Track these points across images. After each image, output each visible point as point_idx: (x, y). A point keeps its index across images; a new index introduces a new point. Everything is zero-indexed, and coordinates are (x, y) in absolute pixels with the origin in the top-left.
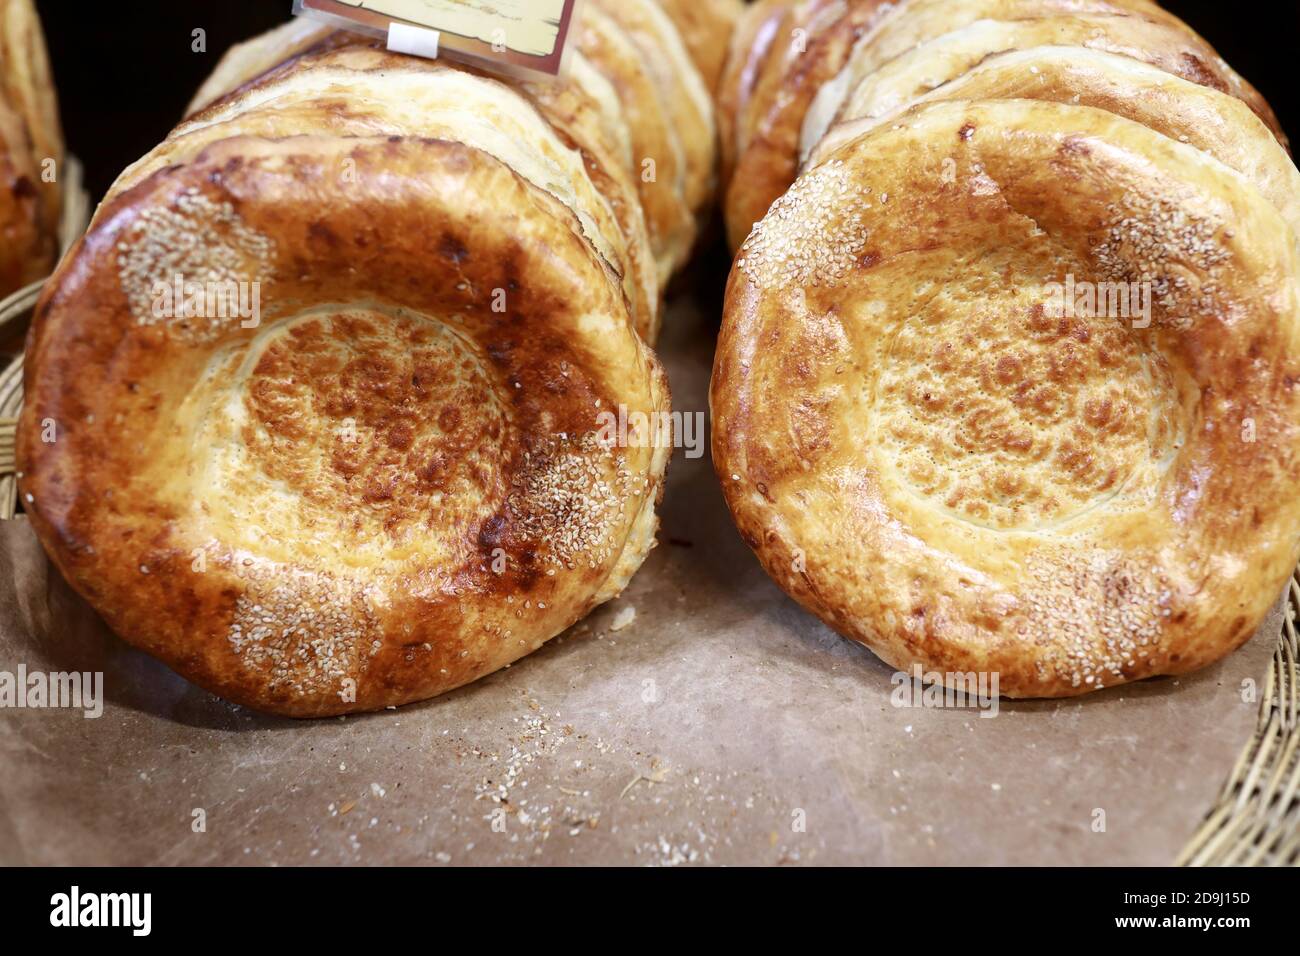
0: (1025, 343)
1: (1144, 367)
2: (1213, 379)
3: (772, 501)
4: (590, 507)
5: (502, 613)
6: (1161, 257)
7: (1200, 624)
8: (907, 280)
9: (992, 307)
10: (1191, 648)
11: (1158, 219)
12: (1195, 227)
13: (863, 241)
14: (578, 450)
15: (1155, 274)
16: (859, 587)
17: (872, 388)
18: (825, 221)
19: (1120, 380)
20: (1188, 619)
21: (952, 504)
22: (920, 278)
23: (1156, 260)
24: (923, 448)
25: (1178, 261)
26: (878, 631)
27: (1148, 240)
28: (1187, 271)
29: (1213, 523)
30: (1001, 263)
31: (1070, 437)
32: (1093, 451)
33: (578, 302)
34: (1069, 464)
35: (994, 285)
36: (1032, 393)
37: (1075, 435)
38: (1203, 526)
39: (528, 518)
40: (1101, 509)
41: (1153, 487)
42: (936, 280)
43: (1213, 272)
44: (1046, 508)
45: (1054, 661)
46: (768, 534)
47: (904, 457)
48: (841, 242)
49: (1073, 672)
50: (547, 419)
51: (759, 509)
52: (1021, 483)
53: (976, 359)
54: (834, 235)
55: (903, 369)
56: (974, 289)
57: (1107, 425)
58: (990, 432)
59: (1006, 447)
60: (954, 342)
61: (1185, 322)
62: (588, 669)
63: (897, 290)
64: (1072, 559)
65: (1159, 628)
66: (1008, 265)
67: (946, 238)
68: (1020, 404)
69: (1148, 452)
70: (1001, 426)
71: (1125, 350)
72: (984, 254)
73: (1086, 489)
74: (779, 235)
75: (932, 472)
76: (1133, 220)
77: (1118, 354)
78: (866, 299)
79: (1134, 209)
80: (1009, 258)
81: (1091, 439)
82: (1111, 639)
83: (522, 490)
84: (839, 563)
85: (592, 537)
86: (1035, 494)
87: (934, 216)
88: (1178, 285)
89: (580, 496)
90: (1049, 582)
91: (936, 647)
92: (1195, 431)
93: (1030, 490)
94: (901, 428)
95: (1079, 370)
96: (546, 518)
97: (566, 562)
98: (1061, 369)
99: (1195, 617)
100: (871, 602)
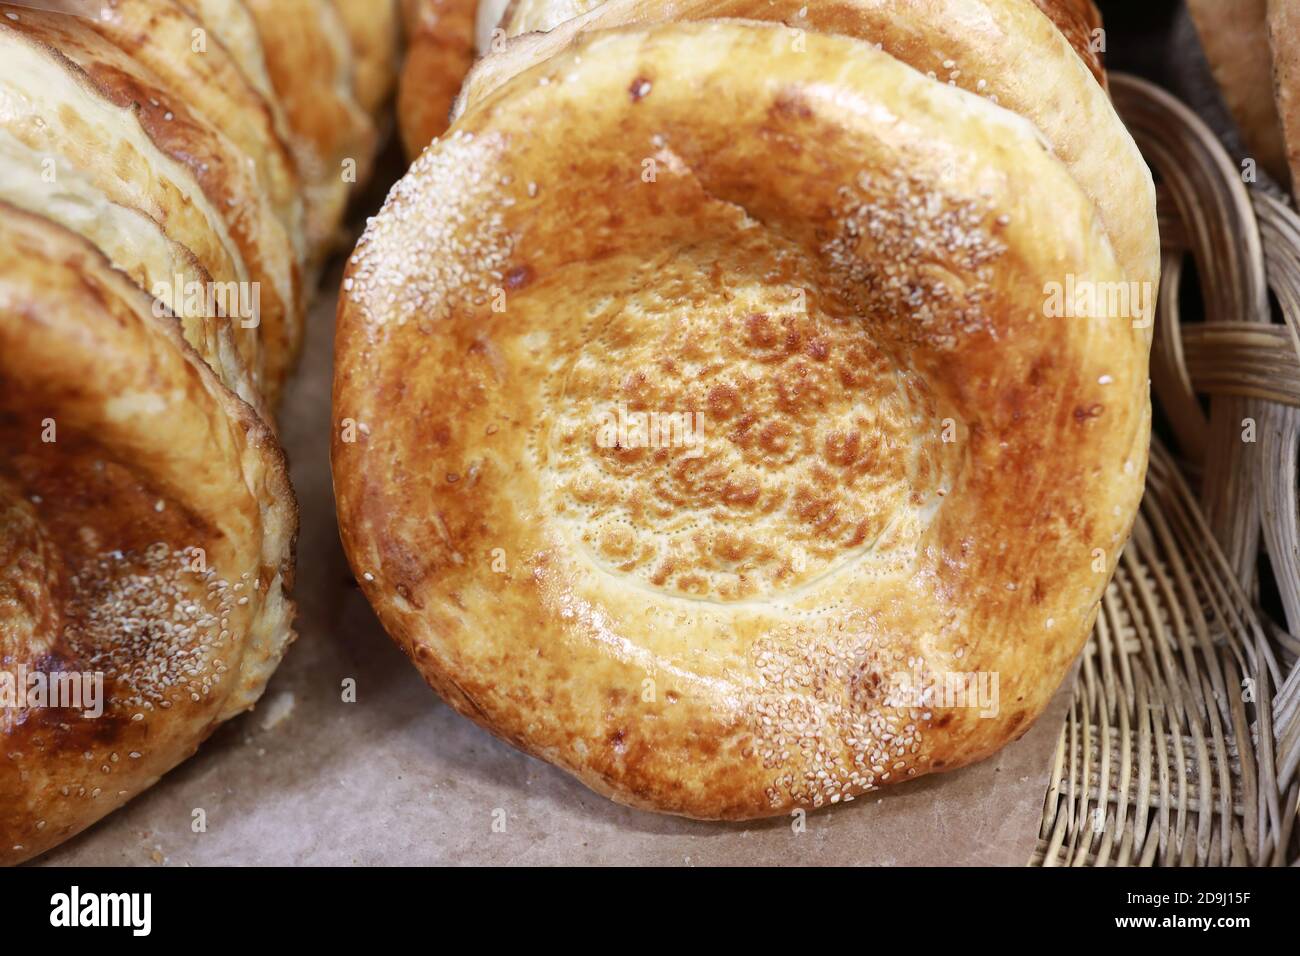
0: (743, 365)
1: (900, 387)
2: (983, 415)
3: (418, 607)
4: (177, 633)
5: (82, 771)
6: (912, 256)
7: (969, 727)
8: (574, 300)
9: (699, 319)
10: (958, 753)
11: (907, 205)
12: (956, 213)
13: (507, 251)
14: (143, 568)
15: (905, 279)
16: (538, 713)
17: (541, 445)
18: (452, 226)
19: (870, 405)
20: (952, 722)
21: (659, 581)
22: (592, 296)
23: (906, 261)
24: (619, 511)
25: (933, 260)
26: (568, 761)
27: (893, 233)
28: (948, 274)
29: (985, 601)
30: (705, 261)
31: (808, 482)
32: (838, 497)
33: (100, 383)
34: (809, 515)
35: (698, 289)
36: (758, 428)
37: (814, 479)
38: (971, 606)
39: (94, 655)
40: (851, 567)
41: (913, 545)
42: (617, 295)
43: (981, 274)
44: (780, 575)
45: (788, 785)
46: (417, 649)
47: (594, 524)
48: (478, 254)
49: (813, 795)
50: (89, 536)
51: (403, 615)
52: (747, 545)
53: (680, 392)
54: (467, 245)
55: (584, 411)
56: (673, 296)
57: (855, 464)
58: (703, 485)
59: (726, 502)
60: (650, 371)
61: (946, 341)
62: (225, 799)
63: (561, 315)
64: (812, 647)
65: (917, 734)
66: (715, 264)
67: (620, 241)
68: (742, 442)
69: (908, 494)
70: (719, 476)
71: (874, 367)
72: (681, 251)
73: (831, 545)
74: (393, 245)
75: (631, 543)
76: (873, 207)
77: (866, 373)
78: (518, 332)
79: (874, 192)
80: (714, 255)
81: (834, 482)
82: (860, 752)
83: (81, 620)
84: (510, 683)
85: (187, 667)
86: (766, 556)
87: (604, 212)
88: (936, 292)
89: (159, 622)
90: (782, 680)
91: (639, 781)
92: (963, 478)
93: (760, 552)
94: (586, 488)
95: (814, 396)
96: (117, 654)
97: (156, 702)
98: (791, 398)
99: (963, 718)
100: (553, 730)
